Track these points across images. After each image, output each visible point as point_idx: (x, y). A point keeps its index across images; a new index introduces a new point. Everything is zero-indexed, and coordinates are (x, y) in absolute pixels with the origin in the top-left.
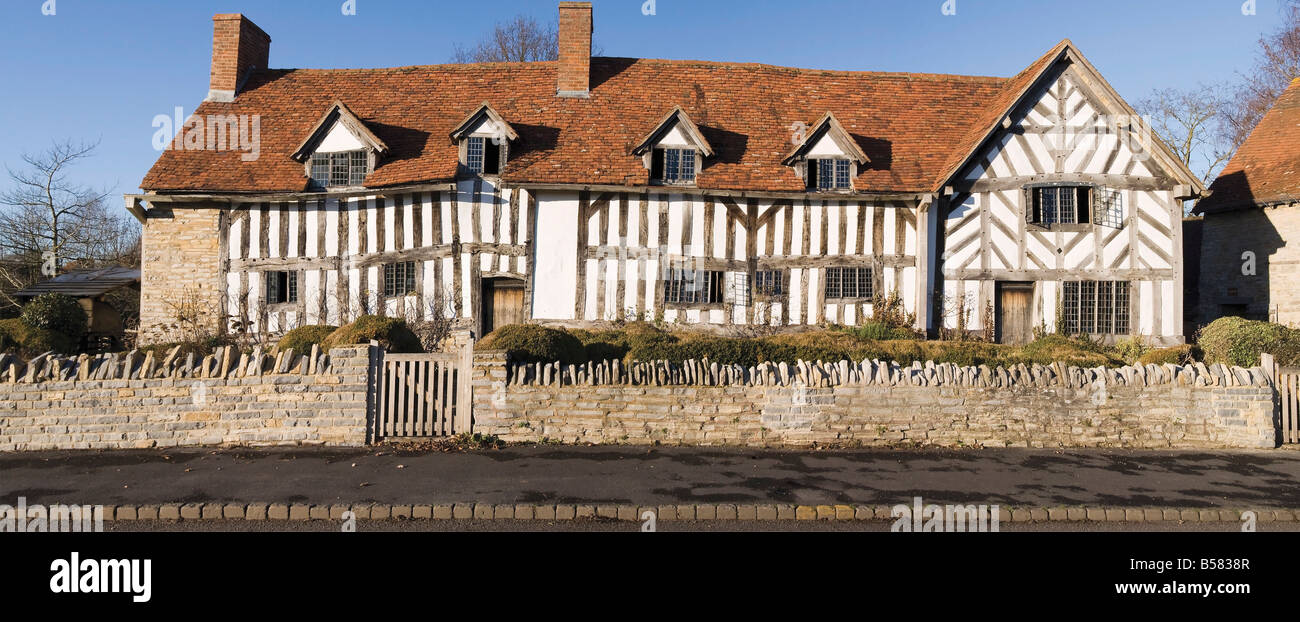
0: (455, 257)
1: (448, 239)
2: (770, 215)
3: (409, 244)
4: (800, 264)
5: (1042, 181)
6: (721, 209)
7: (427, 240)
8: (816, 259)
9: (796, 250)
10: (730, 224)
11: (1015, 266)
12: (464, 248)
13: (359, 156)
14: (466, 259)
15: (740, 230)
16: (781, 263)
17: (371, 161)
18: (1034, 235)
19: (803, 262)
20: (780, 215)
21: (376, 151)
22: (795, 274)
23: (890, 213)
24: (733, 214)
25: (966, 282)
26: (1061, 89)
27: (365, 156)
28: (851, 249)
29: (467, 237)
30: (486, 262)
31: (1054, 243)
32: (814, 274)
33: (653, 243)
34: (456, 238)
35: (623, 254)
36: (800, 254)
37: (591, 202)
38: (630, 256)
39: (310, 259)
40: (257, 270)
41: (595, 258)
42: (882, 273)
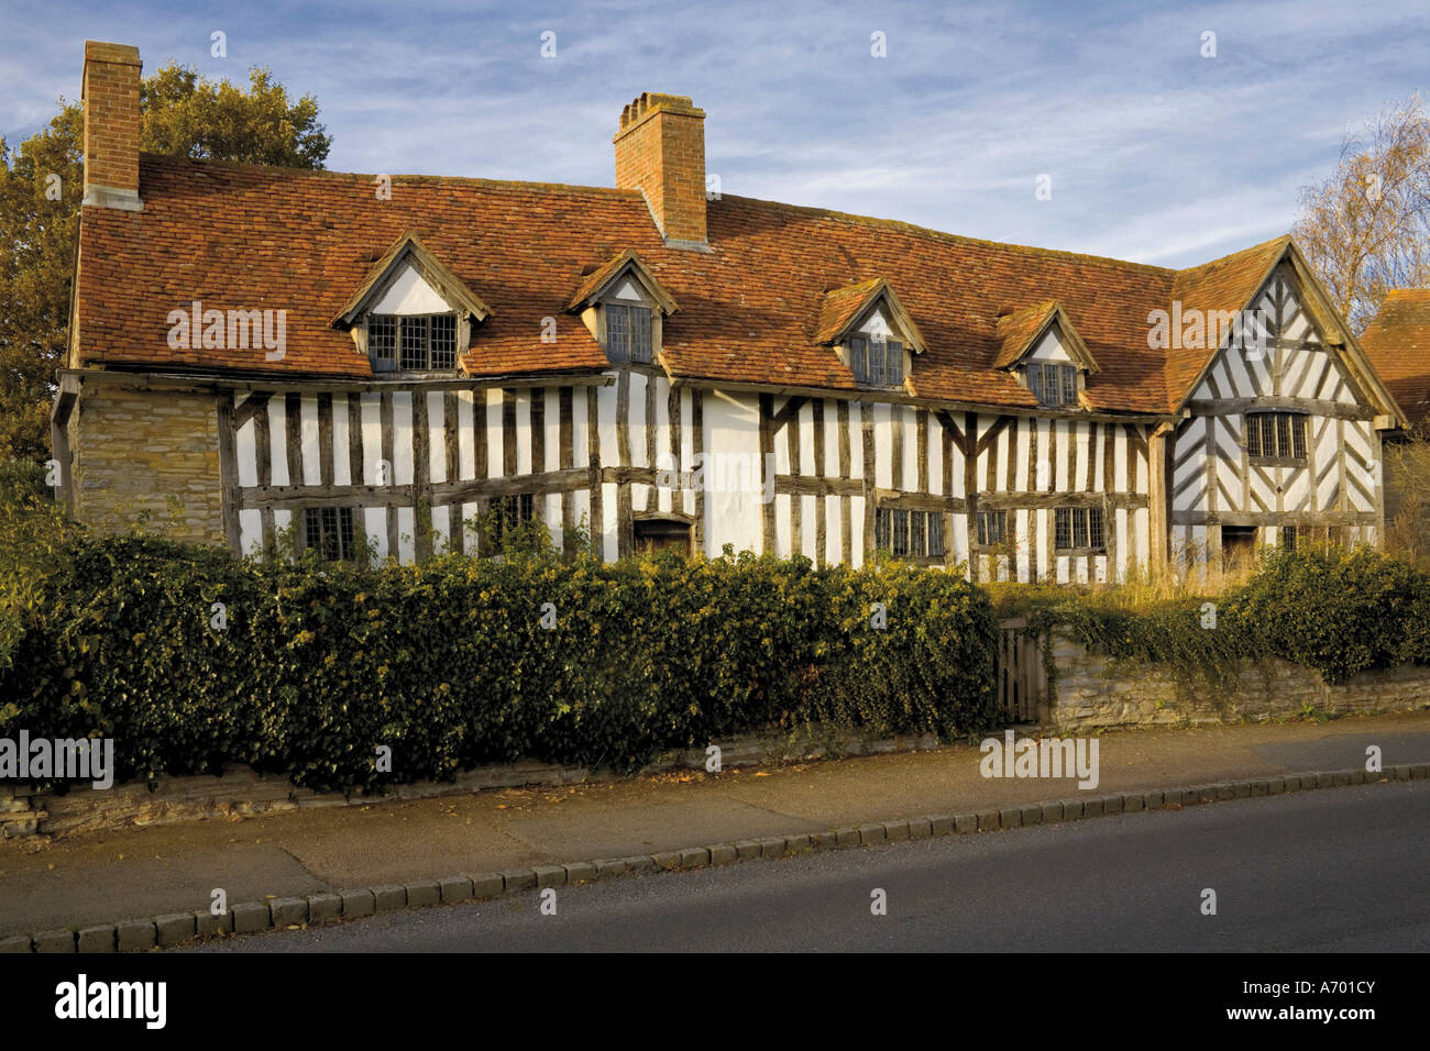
0: (593, 488)
1: (582, 461)
2: (991, 439)
3: (525, 467)
4: (1025, 504)
5: (1261, 405)
6: (936, 432)
7: (552, 463)
8: (1044, 496)
9: (1022, 486)
10: (947, 450)
11: (1240, 506)
12: (607, 476)
13: (445, 323)
14: (609, 491)
15: (958, 457)
16: (1006, 502)
17: (463, 333)
18: (1256, 470)
19: (1031, 501)
20: (1003, 438)
21: (473, 319)
22: (1022, 516)
23: (1121, 443)
24: (950, 433)
25: (1194, 527)
26: (1279, 293)
27: (454, 324)
28: (1081, 485)
29: (610, 459)
30: (640, 495)
31: (1273, 479)
32: (1043, 516)
33: (857, 472)
34: (595, 459)
35: (821, 487)
36: (1026, 490)
37: (776, 410)
38: (831, 490)
39: (371, 489)
40: (287, 507)
41: (786, 492)
42: (1114, 516)
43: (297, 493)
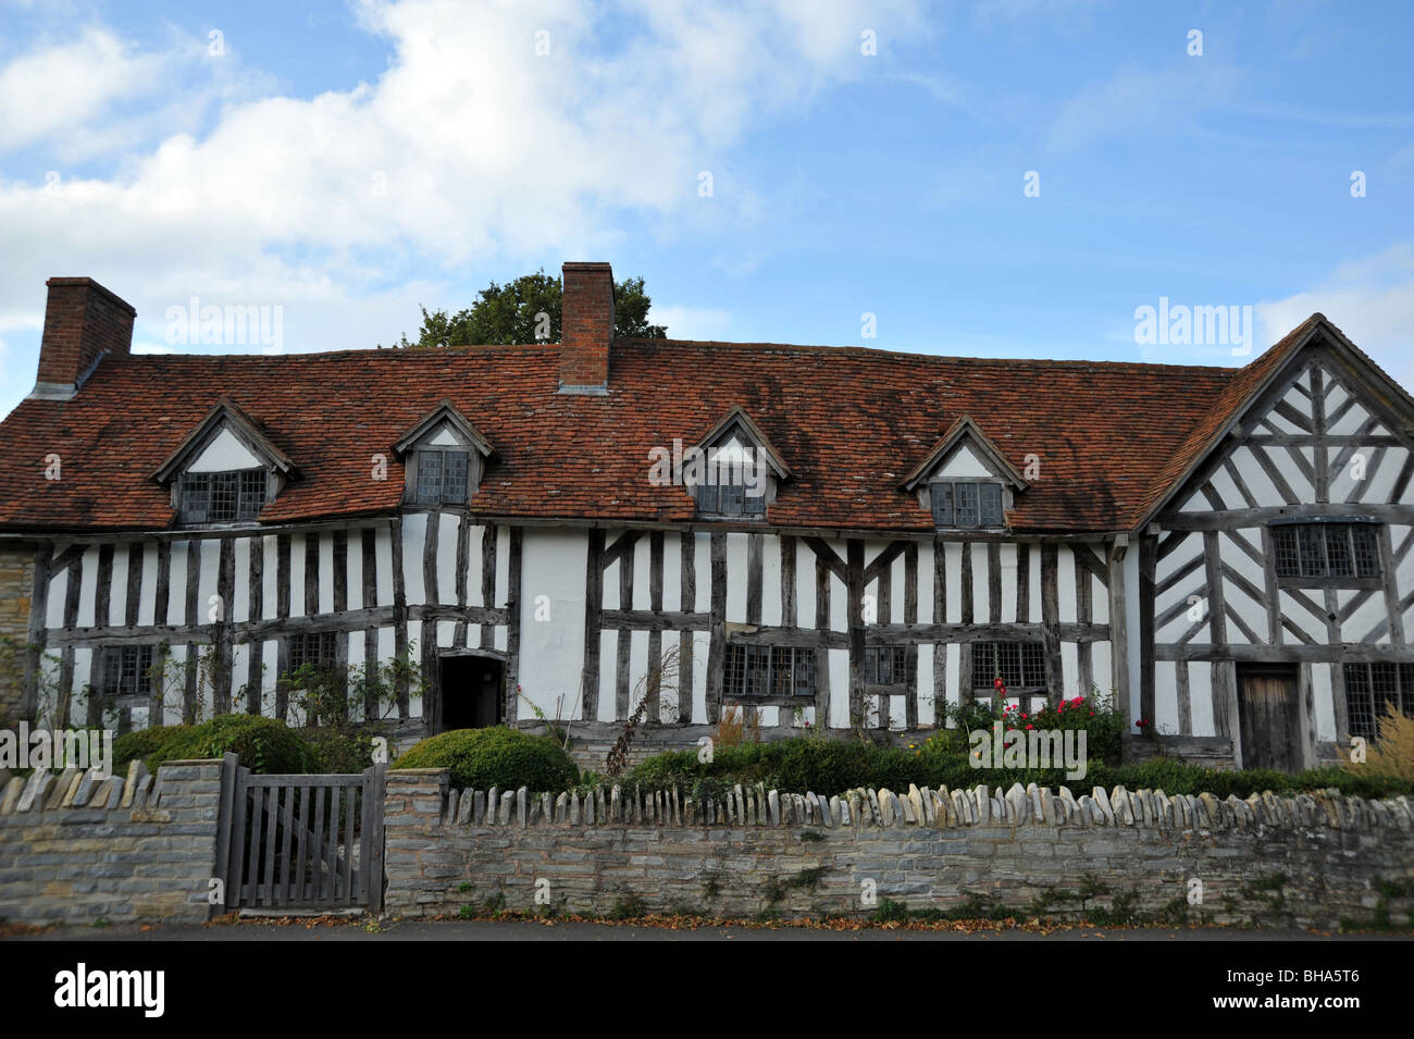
0: (397, 626)
1: (386, 597)
2: (883, 565)
3: (326, 606)
4: (931, 637)
5: (1294, 516)
6: (806, 560)
7: (355, 600)
8: (956, 629)
9: (925, 616)
10: (822, 580)
11: (1264, 636)
12: (413, 614)
13: (253, 478)
14: (414, 629)
15: (838, 589)
16: (904, 635)
17: (273, 486)
18: (1292, 593)
19: (939, 634)
20: (898, 566)
21: (279, 472)
22: (925, 652)
23: (1066, 566)
24: (826, 562)
25: (1190, 663)
26: (1316, 382)
27: (263, 478)
28: (1009, 615)
29: (416, 596)
30: (446, 634)
31: (1322, 604)
32: (954, 651)
33: (703, 604)
34: (400, 597)
35: (656, 621)
36: (931, 622)
37: (608, 544)
38: (669, 625)
39: (173, 628)
40: (89, 645)
41: (614, 628)
42: (1059, 650)
43: (102, 633)
